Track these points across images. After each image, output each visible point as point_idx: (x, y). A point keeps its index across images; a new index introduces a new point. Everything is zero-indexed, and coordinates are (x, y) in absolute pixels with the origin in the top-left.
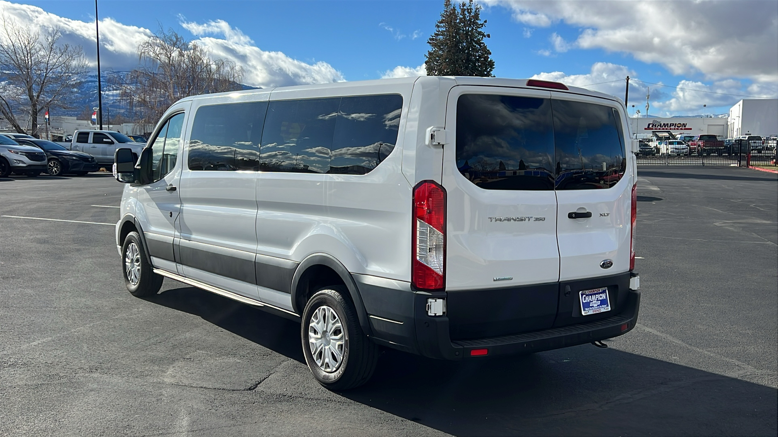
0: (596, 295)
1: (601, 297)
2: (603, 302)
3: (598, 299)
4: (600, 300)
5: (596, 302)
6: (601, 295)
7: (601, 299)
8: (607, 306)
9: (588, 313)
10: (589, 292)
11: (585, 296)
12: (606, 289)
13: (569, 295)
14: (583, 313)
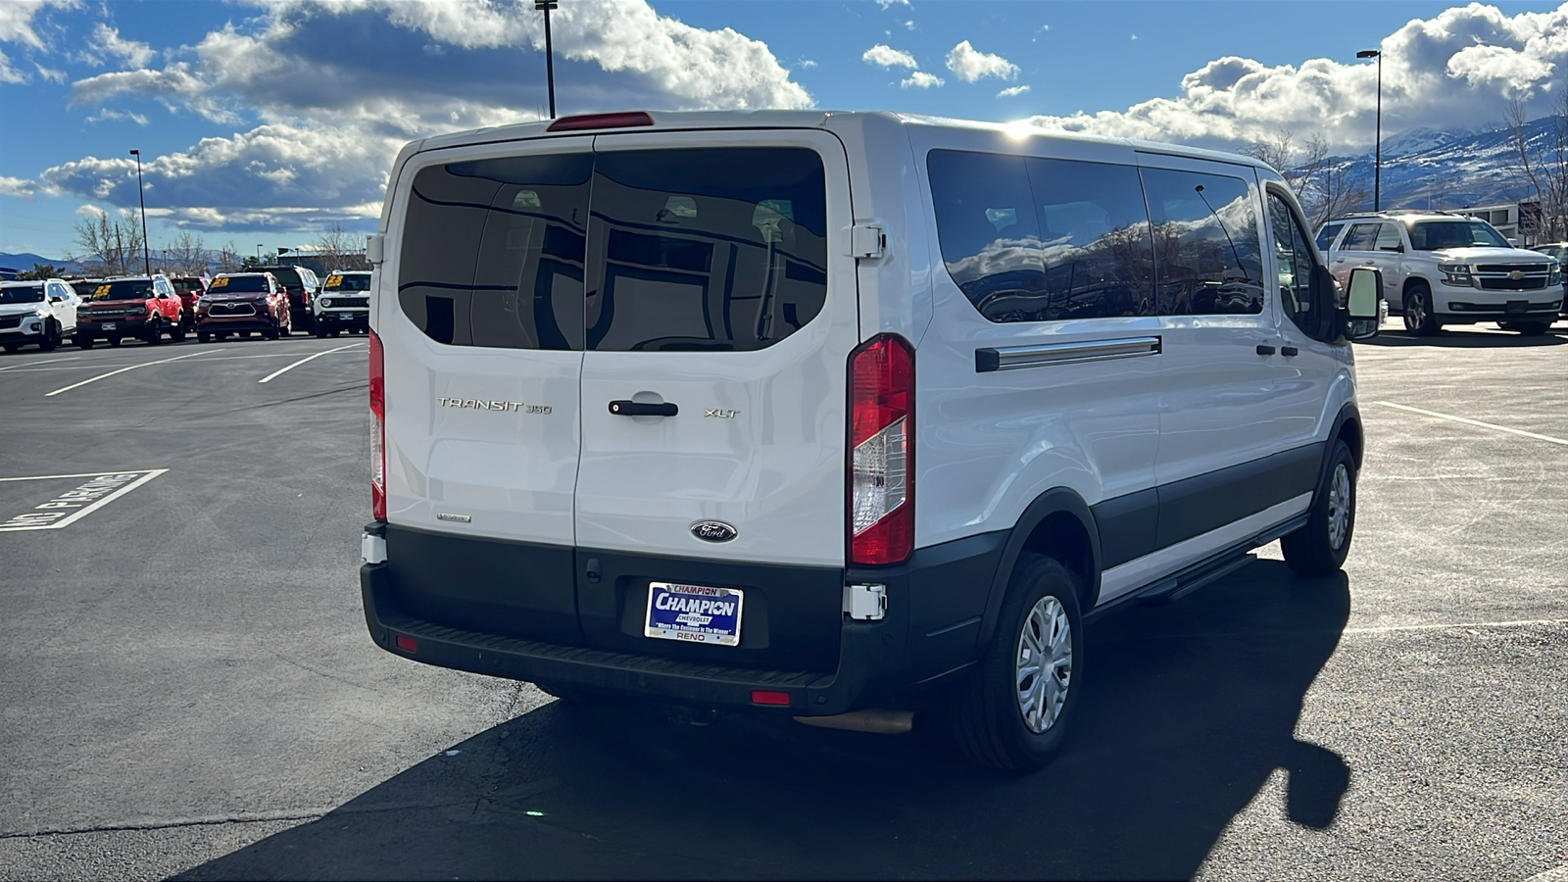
0: (704, 602)
1: (718, 608)
2: (722, 622)
3: (706, 610)
4: (712, 615)
5: (699, 615)
6: (720, 604)
7: (716, 612)
8: (729, 634)
9: (660, 634)
10: (678, 589)
11: (668, 595)
12: (740, 594)
13: (597, 580)
14: (648, 632)
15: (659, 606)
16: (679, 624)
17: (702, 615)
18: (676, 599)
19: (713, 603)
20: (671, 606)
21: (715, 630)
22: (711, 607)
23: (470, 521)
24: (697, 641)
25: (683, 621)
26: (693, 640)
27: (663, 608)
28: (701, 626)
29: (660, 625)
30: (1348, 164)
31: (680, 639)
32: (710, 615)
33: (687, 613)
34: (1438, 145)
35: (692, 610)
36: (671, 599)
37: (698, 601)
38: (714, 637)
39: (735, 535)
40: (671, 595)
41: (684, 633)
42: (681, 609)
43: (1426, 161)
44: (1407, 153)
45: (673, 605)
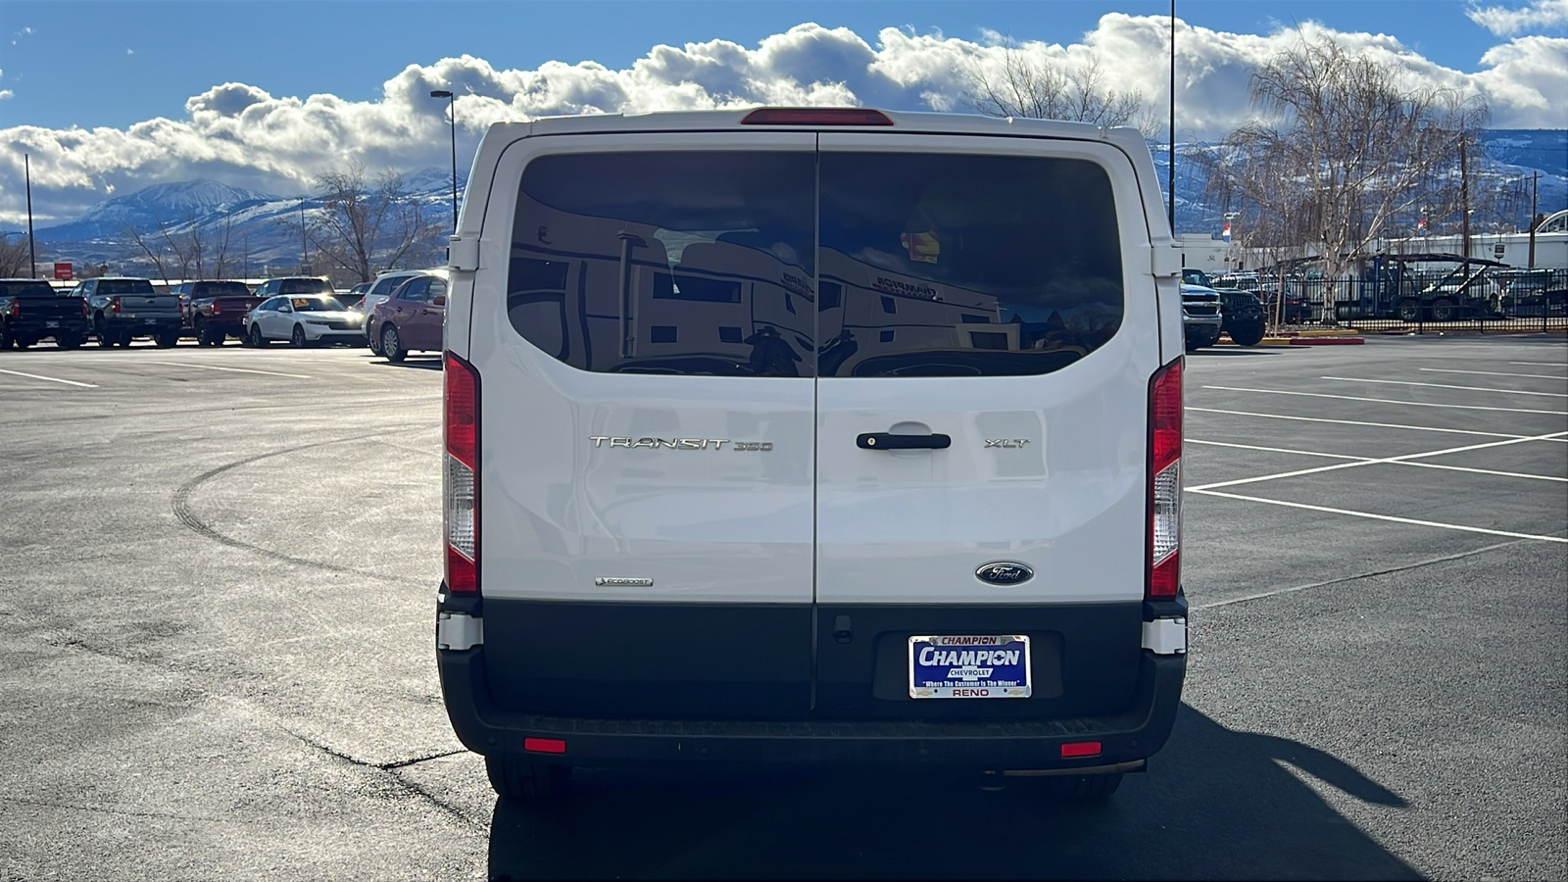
0: (981, 653)
1: (999, 658)
2: (1006, 673)
3: (983, 661)
4: (993, 666)
5: (976, 668)
6: (1001, 653)
8: (1018, 685)
9: (931, 693)
10: (946, 641)
11: (932, 649)
12: (1024, 638)
13: (847, 640)
14: (915, 692)
15: (923, 662)
16: (953, 680)
17: (979, 667)
18: (944, 653)
19: (991, 652)
20: (939, 661)
21: (1000, 683)
22: (990, 657)
23: (652, 585)
24: (980, 696)
25: (957, 676)
26: (974, 696)
27: (928, 664)
28: (980, 679)
29: (928, 684)
30: (364, 197)
31: (957, 696)
32: (989, 667)
33: (960, 667)
34: (446, 185)
35: (966, 663)
36: (937, 653)
37: (972, 653)
38: (999, 691)
39: (1033, 575)
40: (937, 648)
41: (961, 689)
42: (951, 663)
43: (436, 200)
44: (419, 190)
45: (940, 659)
